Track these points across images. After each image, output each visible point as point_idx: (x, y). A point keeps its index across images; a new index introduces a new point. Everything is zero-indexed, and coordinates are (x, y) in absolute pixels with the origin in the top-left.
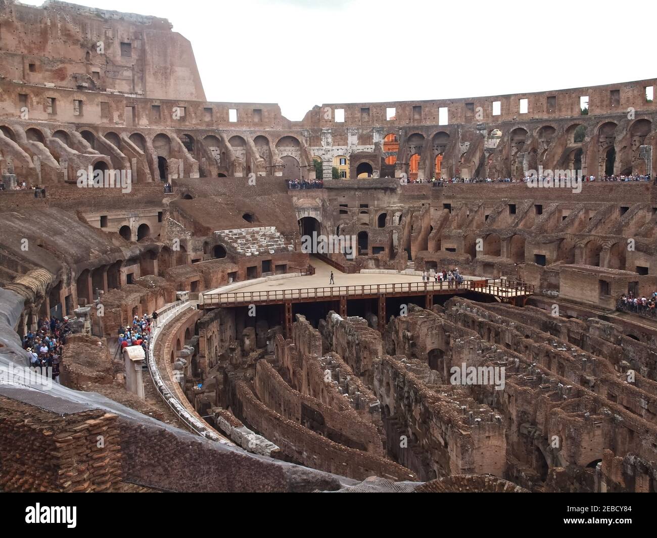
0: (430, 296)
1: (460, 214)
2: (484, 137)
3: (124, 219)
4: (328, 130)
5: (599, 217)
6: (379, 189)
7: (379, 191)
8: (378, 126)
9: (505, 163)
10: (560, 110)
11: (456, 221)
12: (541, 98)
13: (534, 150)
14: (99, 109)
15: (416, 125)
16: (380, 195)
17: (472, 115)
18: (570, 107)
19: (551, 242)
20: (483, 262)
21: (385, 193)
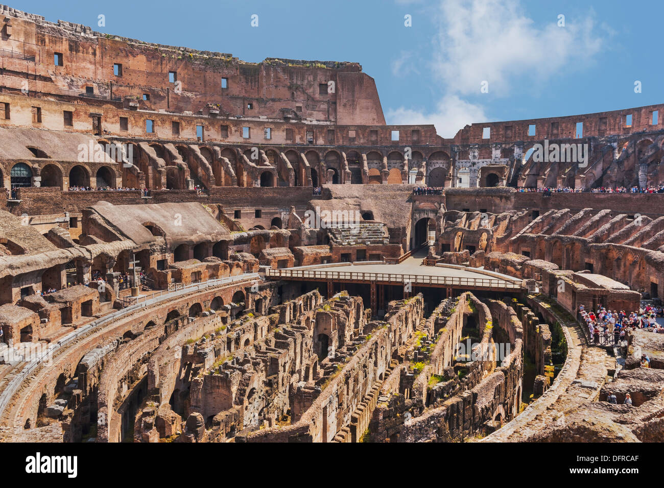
3: (277, 213)
4: (476, 145)
7: (495, 198)
8: (519, 141)
14: (285, 134)
15: (553, 139)
16: (497, 201)
17: (605, 128)
21: (501, 200)
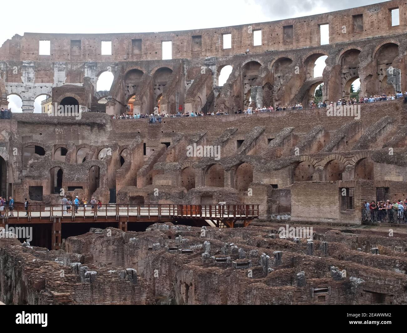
0: (124, 223)
1: (177, 148)
2: (213, 74)
4: (30, 63)
5: (341, 135)
6: (84, 124)
7: (84, 127)
8: (90, 61)
9: (236, 101)
10: (298, 41)
11: (172, 155)
12: (277, 28)
13: (270, 86)
15: (135, 60)
16: (86, 132)
17: (199, 49)
18: (308, 36)
19: (284, 167)
20: (200, 192)
21: (91, 130)
